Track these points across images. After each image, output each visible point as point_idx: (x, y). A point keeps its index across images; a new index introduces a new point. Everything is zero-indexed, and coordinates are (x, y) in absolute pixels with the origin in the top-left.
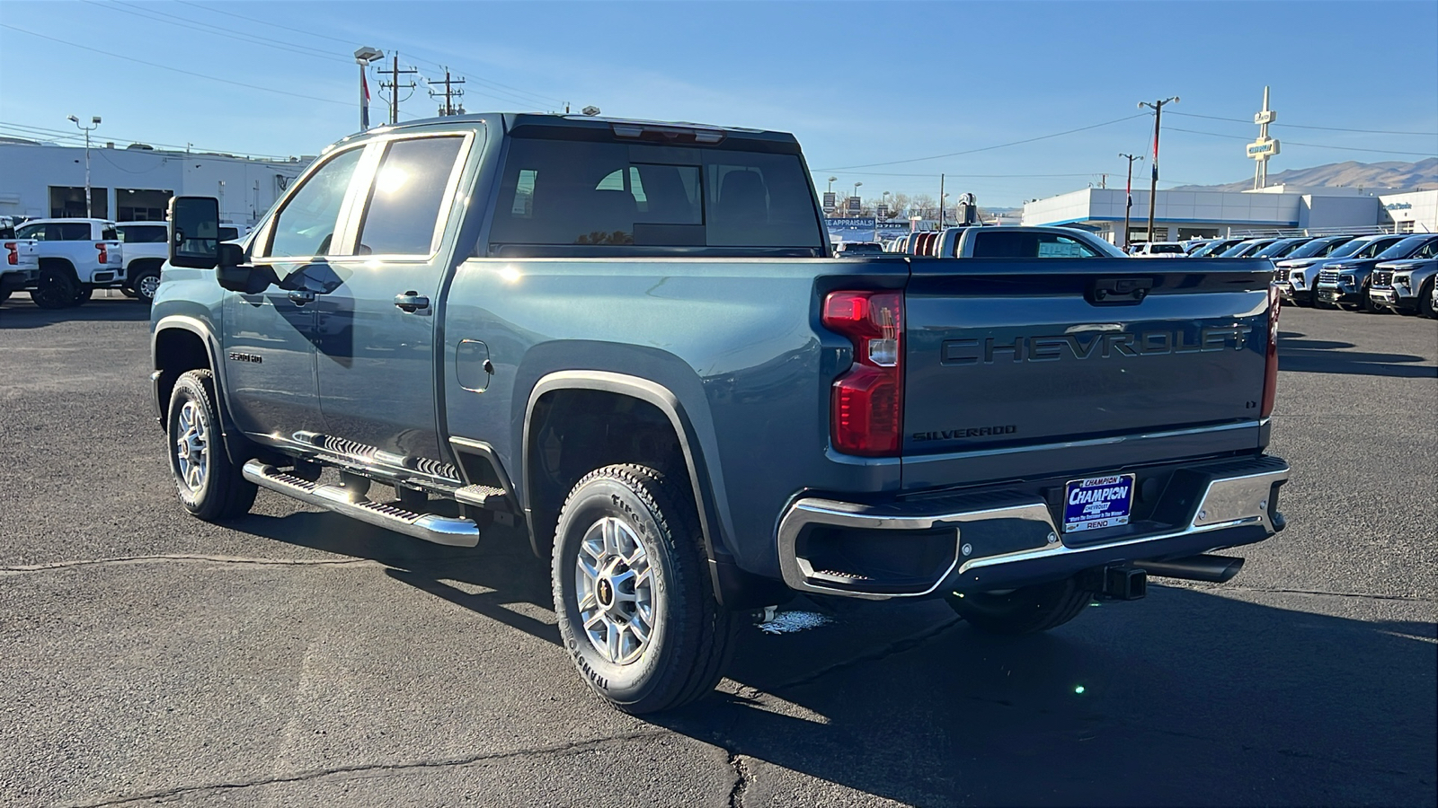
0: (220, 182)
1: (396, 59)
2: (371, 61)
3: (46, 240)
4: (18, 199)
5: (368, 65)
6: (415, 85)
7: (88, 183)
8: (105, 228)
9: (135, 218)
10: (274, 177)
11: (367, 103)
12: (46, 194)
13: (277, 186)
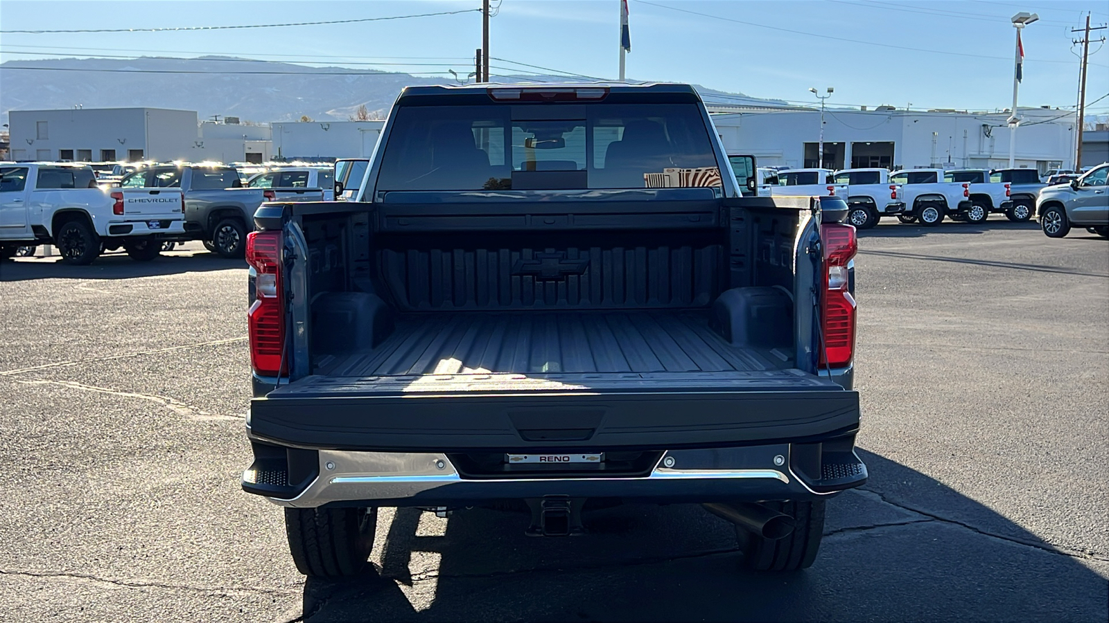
0: (934, 133)
1: (1088, 18)
2: (1027, 23)
3: (787, 185)
4: (782, 154)
5: (1023, 27)
6: (1104, 39)
7: (821, 140)
8: (827, 174)
9: (870, 165)
10: (980, 127)
11: (1021, 60)
12: (802, 148)
13: (982, 134)
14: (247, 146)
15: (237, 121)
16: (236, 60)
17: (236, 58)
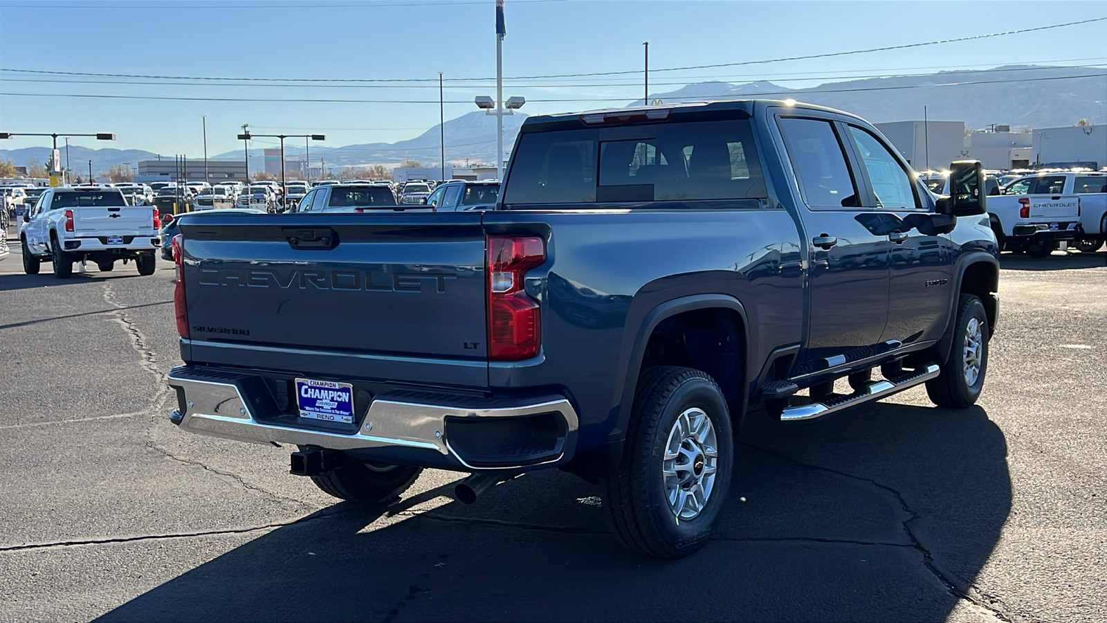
14: (1013, 154)
15: (1007, 129)
16: (1034, 68)
17: (1033, 65)
